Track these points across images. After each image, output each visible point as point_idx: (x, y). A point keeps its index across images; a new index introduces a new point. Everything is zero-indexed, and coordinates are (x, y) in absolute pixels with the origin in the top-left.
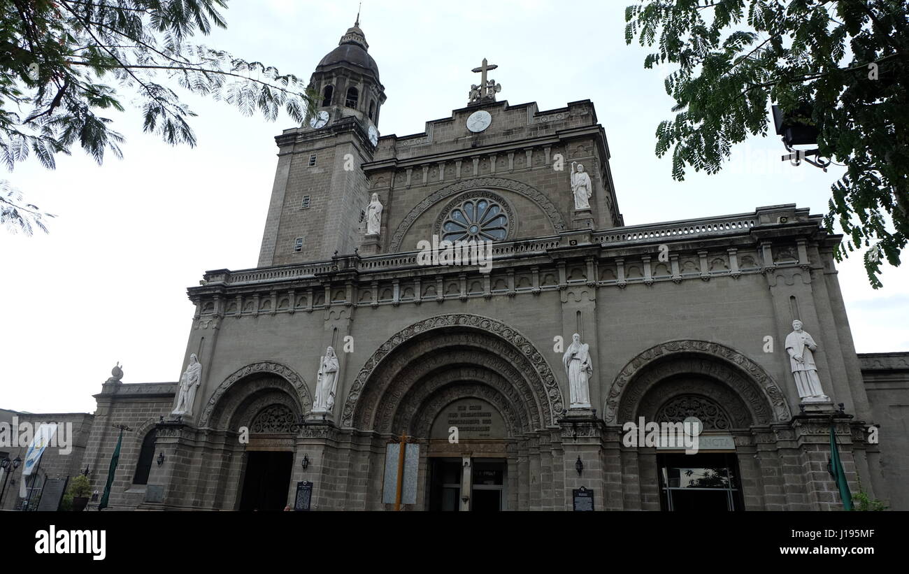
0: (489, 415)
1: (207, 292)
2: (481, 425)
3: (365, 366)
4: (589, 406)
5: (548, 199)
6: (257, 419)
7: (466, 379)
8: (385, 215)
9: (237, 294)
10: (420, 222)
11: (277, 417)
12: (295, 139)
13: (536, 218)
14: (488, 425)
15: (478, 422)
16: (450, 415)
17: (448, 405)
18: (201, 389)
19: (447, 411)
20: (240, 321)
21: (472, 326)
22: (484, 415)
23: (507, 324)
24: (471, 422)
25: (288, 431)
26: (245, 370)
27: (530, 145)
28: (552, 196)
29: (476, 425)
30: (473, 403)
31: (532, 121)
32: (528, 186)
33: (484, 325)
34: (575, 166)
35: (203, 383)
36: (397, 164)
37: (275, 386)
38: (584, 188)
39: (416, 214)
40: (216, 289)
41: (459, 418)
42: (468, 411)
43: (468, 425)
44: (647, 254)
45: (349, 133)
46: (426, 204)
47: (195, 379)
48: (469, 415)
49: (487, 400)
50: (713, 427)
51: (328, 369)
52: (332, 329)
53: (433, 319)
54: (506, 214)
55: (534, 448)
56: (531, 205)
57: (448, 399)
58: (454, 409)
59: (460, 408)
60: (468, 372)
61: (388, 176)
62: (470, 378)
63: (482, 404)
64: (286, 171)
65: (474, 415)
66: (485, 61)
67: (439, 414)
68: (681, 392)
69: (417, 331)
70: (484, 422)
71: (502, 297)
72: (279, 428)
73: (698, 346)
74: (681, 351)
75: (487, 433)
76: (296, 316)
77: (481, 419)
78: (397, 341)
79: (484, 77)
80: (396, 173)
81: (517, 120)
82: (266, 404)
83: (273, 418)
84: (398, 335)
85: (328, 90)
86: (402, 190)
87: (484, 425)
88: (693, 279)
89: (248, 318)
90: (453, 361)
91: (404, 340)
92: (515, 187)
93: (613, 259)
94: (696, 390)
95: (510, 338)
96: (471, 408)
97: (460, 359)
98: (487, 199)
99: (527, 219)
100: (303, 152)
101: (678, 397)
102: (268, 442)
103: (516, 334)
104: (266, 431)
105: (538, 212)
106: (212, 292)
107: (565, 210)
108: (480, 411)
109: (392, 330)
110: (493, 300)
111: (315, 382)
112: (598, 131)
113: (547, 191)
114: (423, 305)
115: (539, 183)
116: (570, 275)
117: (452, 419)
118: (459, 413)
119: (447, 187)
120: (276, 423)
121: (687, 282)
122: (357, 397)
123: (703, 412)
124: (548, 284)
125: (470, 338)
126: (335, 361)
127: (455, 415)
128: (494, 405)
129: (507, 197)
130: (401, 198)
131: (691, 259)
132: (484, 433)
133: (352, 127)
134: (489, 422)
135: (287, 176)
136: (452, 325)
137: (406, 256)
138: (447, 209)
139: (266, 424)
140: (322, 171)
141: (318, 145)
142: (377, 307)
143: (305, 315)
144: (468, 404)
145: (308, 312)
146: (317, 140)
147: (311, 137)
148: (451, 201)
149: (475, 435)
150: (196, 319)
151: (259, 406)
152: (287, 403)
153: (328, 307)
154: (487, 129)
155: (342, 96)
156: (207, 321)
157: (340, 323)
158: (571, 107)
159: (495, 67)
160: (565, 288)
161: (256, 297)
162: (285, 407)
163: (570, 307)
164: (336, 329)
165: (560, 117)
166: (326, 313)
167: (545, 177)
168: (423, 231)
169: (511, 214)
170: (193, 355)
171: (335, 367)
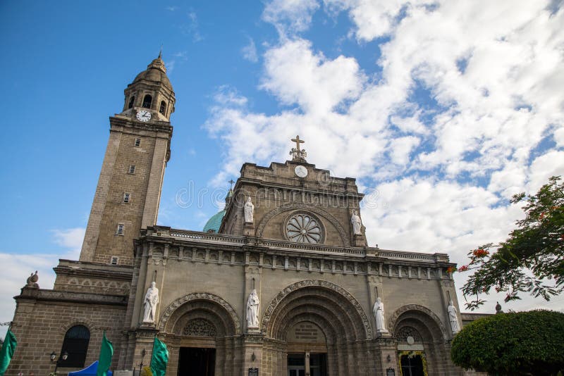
0: (316, 330)
1: (162, 241)
2: (312, 336)
3: (272, 303)
4: (387, 331)
7: (310, 312)
9: (181, 246)
10: (274, 220)
11: (199, 326)
12: (125, 124)
13: (334, 232)
14: (316, 336)
15: (311, 334)
16: (297, 330)
17: (296, 324)
19: (295, 328)
20: (181, 263)
22: (313, 330)
23: (343, 288)
24: (308, 334)
25: (209, 336)
28: (341, 223)
29: (310, 336)
30: (309, 324)
32: (330, 215)
33: (333, 287)
34: (353, 212)
36: (261, 183)
38: (358, 224)
39: (272, 215)
41: (301, 331)
42: (305, 328)
43: (306, 336)
45: (166, 132)
46: (278, 211)
48: (306, 330)
49: (317, 323)
51: (255, 303)
52: (251, 279)
53: (307, 281)
54: (320, 227)
56: (331, 225)
58: (298, 327)
59: (301, 327)
60: (311, 309)
63: (312, 325)
64: (117, 144)
65: (308, 330)
66: (298, 137)
67: (291, 329)
68: (406, 326)
69: (300, 286)
70: (314, 334)
71: (340, 275)
72: (202, 334)
74: (413, 309)
76: (222, 267)
77: (312, 333)
78: (289, 290)
79: (298, 146)
81: (320, 178)
82: (192, 318)
83: (196, 327)
84: (289, 287)
85: (148, 98)
87: (314, 336)
89: (186, 262)
90: (308, 303)
92: (324, 214)
93: (388, 265)
94: (410, 326)
95: (346, 295)
96: (307, 326)
97: (311, 302)
98: (310, 217)
99: (330, 232)
100: (131, 134)
101: (403, 328)
102: (196, 341)
103: (348, 294)
104: (193, 335)
105: (335, 230)
107: (347, 231)
108: (311, 329)
109: (286, 284)
110: (336, 275)
112: (362, 197)
113: (338, 220)
114: (300, 273)
115: (336, 215)
117: (297, 332)
118: (301, 329)
119: (288, 204)
120: (200, 330)
121: (413, 280)
123: (413, 333)
125: (321, 293)
126: (258, 298)
127: (299, 330)
128: (320, 326)
129: (321, 219)
132: (314, 340)
133: (168, 130)
134: (316, 334)
135: (118, 147)
136: (318, 285)
138: (289, 217)
139: (192, 330)
140: (145, 151)
141: (142, 133)
142: (275, 269)
143: (228, 267)
144: (305, 324)
145: (231, 266)
146: (142, 130)
147: (137, 126)
148: (291, 213)
149: (310, 341)
150: (148, 257)
151: (188, 319)
152: (209, 318)
153: (248, 265)
154: (306, 177)
155: (158, 105)
156: (158, 260)
157: (256, 276)
158: (347, 179)
159: (303, 142)
160: (370, 275)
161: (195, 250)
162: (206, 320)
163: (372, 284)
164: (254, 279)
165: (341, 182)
166: (246, 269)
167: (337, 212)
168: (276, 226)
169: (323, 228)
170: (154, 283)
171: (258, 302)
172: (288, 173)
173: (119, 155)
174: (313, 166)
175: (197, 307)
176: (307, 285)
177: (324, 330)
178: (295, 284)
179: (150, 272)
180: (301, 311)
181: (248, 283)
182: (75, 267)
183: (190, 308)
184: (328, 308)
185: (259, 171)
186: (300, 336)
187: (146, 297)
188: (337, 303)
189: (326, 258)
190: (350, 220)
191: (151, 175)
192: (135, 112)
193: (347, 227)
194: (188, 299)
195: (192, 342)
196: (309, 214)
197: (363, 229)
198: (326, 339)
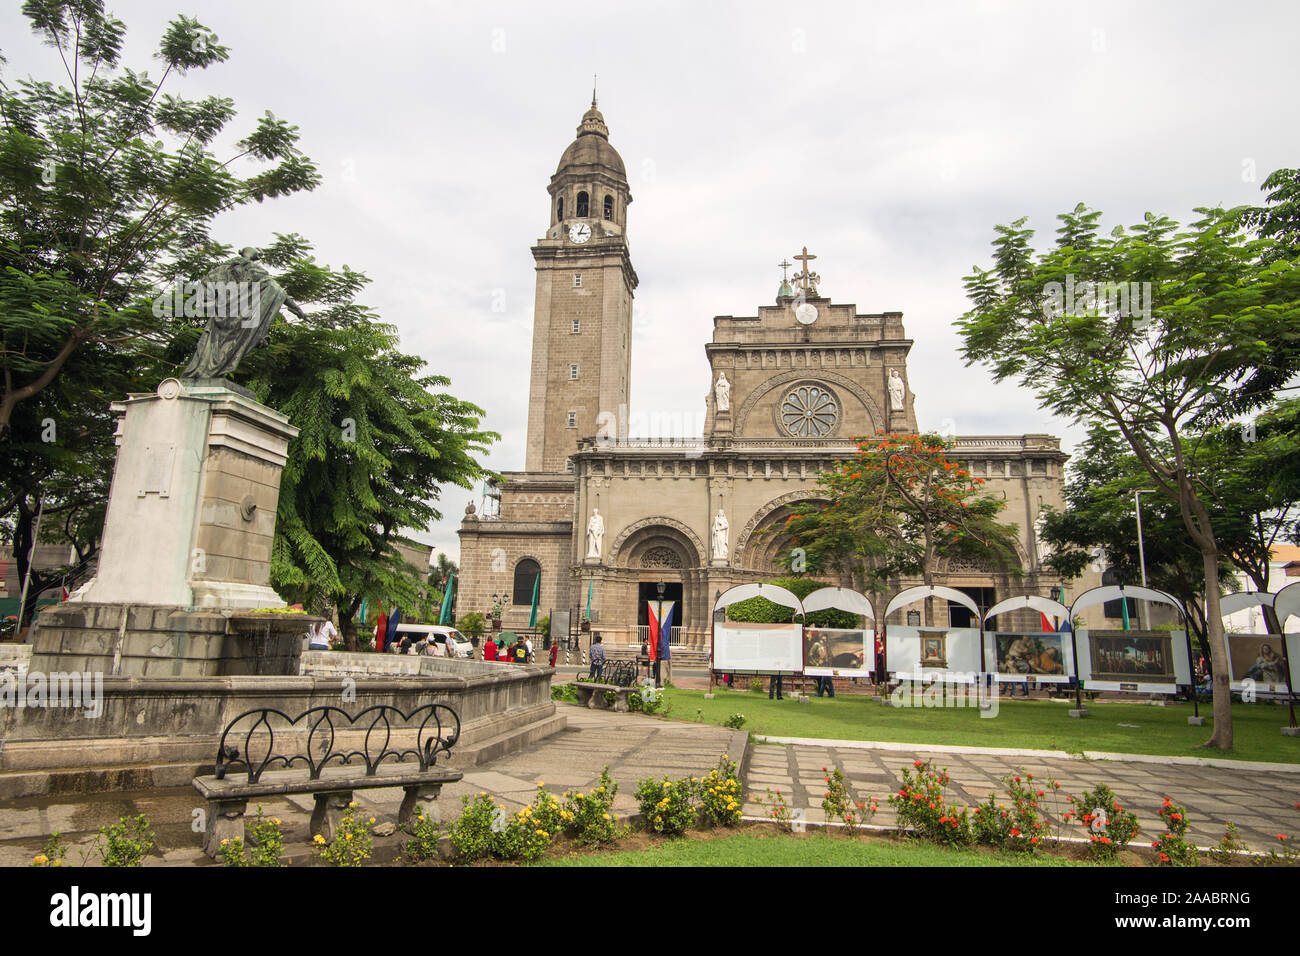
1: (599, 458)
3: (748, 525)
5: (869, 395)
9: (625, 460)
10: (762, 401)
11: (661, 557)
12: (555, 253)
13: (859, 409)
20: (627, 481)
25: (673, 567)
26: (642, 523)
27: (855, 347)
28: (871, 393)
31: (853, 322)
32: (851, 380)
34: (893, 372)
36: (739, 347)
38: (900, 392)
39: (758, 394)
40: (608, 456)
45: (617, 255)
46: (767, 386)
50: (982, 571)
51: (723, 527)
52: (718, 494)
53: (798, 491)
54: (834, 403)
56: (854, 398)
61: (730, 357)
64: (548, 288)
66: (805, 250)
69: (788, 499)
72: (665, 565)
76: (680, 481)
78: (771, 507)
79: (805, 267)
80: (736, 353)
81: (840, 320)
82: (652, 548)
83: (657, 557)
84: (772, 503)
85: (583, 197)
86: (743, 371)
89: (634, 480)
91: (777, 506)
92: (843, 381)
98: (819, 389)
99: (851, 409)
100: (565, 269)
102: (659, 575)
104: (654, 568)
105: (861, 405)
106: (605, 458)
107: (882, 405)
109: (767, 498)
111: (711, 536)
113: (867, 388)
114: (789, 481)
115: (862, 379)
119: (784, 373)
120: (661, 561)
122: (744, 547)
126: (726, 520)
129: (836, 389)
130: (743, 377)
133: (622, 250)
135: (550, 294)
136: (814, 497)
138: (785, 393)
139: (653, 561)
140: (590, 293)
141: (581, 263)
142: (752, 478)
143: (688, 481)
145: (693, 479)
146: (580, 258)
147: (574, 253)
148: (788, 386)
150: (587, 478)
151: (646, 548)
152: (671, 546)
153: (713, 478)
154: (814, 323)
155: (600, 207)
156: (599, 480)
157: (724, 491)
158: (885, 316)
159: (814, 257)
161: (643, 463)
162: (668, 549)
164: (721, 495)
165: (876, 322)
166: (711, 482)
167: (866, 376)
168: (765, 409)
169: (839, 404)
170: (596, 510)
171: (727, 525)
172: (782, 320)
173: (553, 306)
174: (827, 300)
175: (653, 534)
176: (797, 497)
178: (781, 497)
179: (592, 496)
181: (715, 500)
182: (521, 480)
183: (645, 536)
185: (739, 324)
187: (589, 528)
189: (826, 458)
190: (886, 387)
191: (604, 330)
192: (566, 229)
193: (881, 398)
194: (640, 525)
195: (653, 575)
196: (817, 384)
197: (908, 398)
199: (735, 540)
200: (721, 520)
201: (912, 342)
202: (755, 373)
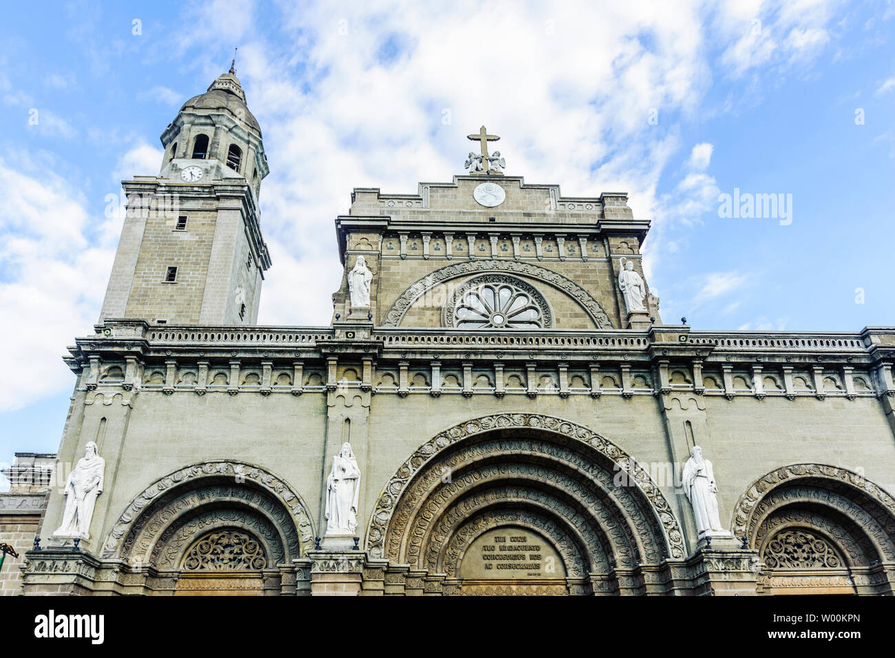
0: (538, 548)
1: (116, 349)
2: (528, 561)
3: (397, 473)
4: (728, 534)
5: (589, 296)
6: (191, 550)
7: (515, 500)
8: (375, 287)
9: (169, 358)
11: (226, 546)
13: (576, 315)
14: (537, 562)
15: (523, 557)
16: (485, 548)
17: (483, 534)
18: (105, 497)
19: (481, 542)
20: (170, 398)
21: (548, 429)
22: (531, 548)
23: (594, 430)
24: (515, 558)
25: (248, 567)
26: (188, 471)
27: (563, 230)
28: (593, 294)
29: (521, 562)
30: (517, 532)
31: (557, 206)
32: (563, 277)
33: (565, 429)
34: (625, 263)
35: (108, 490)
36: (389, 224)
37: (235, 499)
38: (638, 288)
39: (418, 290)
40: (133, 345)
41: (497, 552)
42: (508, 543)
43: (511, 562)
44: (758, 363)
46: (432, 281)
47: (96, 482)
48: (510, 548)
50: (824, 566)
51: (348, 474)
52: (343, 419)
53: (492, 416)
54: (537, 306)
55: (626, 589)
56: (567, 299)
57: (483, 526)
58: (490, 540)
59: (497, 539)
60: (517, 493)
61: (375, 238)
62: (520, 500)
63: (526, 534)
65: (517, 548)
66: (483, 129)
67: (470, 545)
68: (789, 524)
69: (472, 430)
70: (532, 557)
71: (583, 397)
72: (232, 563)
73: (825, 471)
74: (809, 476)
75: (537, 571)
76: (273, 398)
77: (527, 554)
78: (444, 442)
79: (484, 149)
80: (384, 237)
81: (538, 201)
82: (208, 527)
83: (221, 548)
84: (444, 434)
85: (202, 141)
86: (393, 259)
87: (532, 562)
88: (807, 396)
91: (453, 442)
92: (548, 276)
93: (719, 364)
94: (803, 524)
95: (601, 447)
96: (513, 539)
97: (512, 472)
98: (513, 287)
99: (564, 316)
101: (783, 531)
103: (607, 443)
104: (210, 567)
105: (578, 310)
106: (126, 349)
107: (611, 311)
108: (524, 544)
109: (434, 428)
110: (571, 399)
112: (646, 227)
113: (586, 287)
114: (474, 398)
115: (576, 276)
116: (671, 378)
117: (487, 553)
118: (497, 546)
119: (458, 264)
120: (227, 555)
121: (801, 399)
122: (389, 517)
123: (811, 549)
124: (639, 387)
125: (535, 447)
126: (355, 463)
127: (492, 549)
128: (547, 535)
129: (539, 287)
130: (393, 269)
131: (801, 375)
132: (533, 571)
134: (539, 557)
136: (521, 426)
137: (443, 334)
138: (460, 291)
139: (209, 556)
142: (406, 395)
143: (289, 398)
144: (508, 534)
145: (296, 394)
148: (464, 280)
149: (522, 574)
151: (195, 529)
153: (334, 389)
154: (501, 205)
157: (356, 413)
158: (603, 198)
159: (496, 138)
160: (668, 392)
163: (676, 414)
164: (348, 420)
166: (331, 397)
167: (583, 271)
168: (428, 313)
169: (545, 307)
171: (356, 472)
174: (517, 180)
175: (212, 496)
176: (492, 425)
177: (558, 546)
178: (460, 426)
179: (91, 421)
180: (492, 499)
183: (193, 501)
184: (560, 486)
185: (390, 203)
186: (495, 563)
188: (581, 470)
190: (616, 284)
193: (610, 300)
194: (185, 477)
196: (511, 280)
198: (565, 569)
199: (373, 504)
200: (346, 462)
201: (647, 223)
202: (414, 263)
